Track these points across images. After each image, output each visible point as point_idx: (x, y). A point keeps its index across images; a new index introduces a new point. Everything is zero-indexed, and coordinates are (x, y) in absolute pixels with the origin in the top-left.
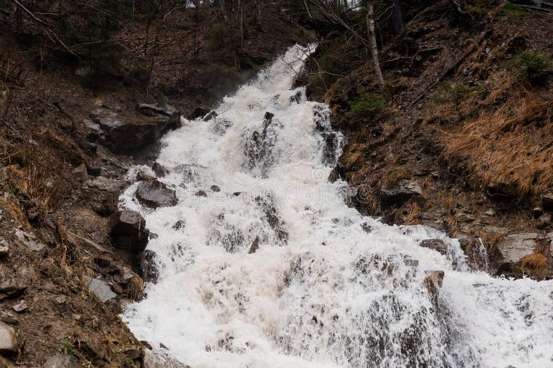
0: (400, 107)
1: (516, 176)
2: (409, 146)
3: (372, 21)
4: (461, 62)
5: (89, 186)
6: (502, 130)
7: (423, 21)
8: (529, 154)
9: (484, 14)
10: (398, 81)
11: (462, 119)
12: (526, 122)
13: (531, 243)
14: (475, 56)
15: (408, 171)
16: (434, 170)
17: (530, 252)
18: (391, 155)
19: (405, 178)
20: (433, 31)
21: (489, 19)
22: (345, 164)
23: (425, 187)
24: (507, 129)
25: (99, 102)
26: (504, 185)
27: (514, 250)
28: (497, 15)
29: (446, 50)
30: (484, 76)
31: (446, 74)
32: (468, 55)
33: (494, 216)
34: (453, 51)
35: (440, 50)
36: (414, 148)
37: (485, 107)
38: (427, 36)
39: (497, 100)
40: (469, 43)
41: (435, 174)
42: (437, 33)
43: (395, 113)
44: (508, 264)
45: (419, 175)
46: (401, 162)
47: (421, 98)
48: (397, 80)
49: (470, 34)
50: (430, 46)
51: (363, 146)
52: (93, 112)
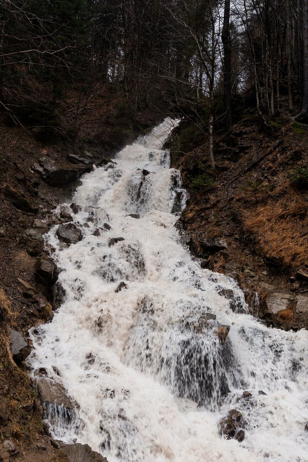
0: (222, 184)
1: (283, 254)
2: (224, 214)
3: (212, 127)
4: (262, 159)
5: (27, 235)
6: (279, 217)
7: (243, 126)
8: (293, 238)
9: (280, 129)
10: (223, 164)
11: (257, 202)
12: (294, 215)
13: (285, 301)
14: (270, 157)
15: (221, 232)
16: (236, 234)
17: (284, 308)
18: (213, 218)
19: (218, 236)
20: (248, 133)
21: (282, 132)
22: (185, 218)
23: (229, 244)
24: (282, 217)
25: (45, 152)
26: (275, 258)
27: (275, 305)
28: (287, 131)
29: (254, 148)
30: (274, 174)
31: (252, 165)
32: (266, 155)
33: (267, 276)
34: (258, 149)
35: (251, 147)
36: (226, 216)
37: (272, 197)
38: (244, 136)
39: (279, 194)
40: (268, 147)
41: (237, 236)
42: (250, 136)
43: (218, 188)
44: (270, 314)
45: (228, 236)
46: (218, 224)
47: (236, 180)
48: (223, 162)
49: (270, 140)
50: (245, 144)
51: (197, 208)
52: (40, 159)
